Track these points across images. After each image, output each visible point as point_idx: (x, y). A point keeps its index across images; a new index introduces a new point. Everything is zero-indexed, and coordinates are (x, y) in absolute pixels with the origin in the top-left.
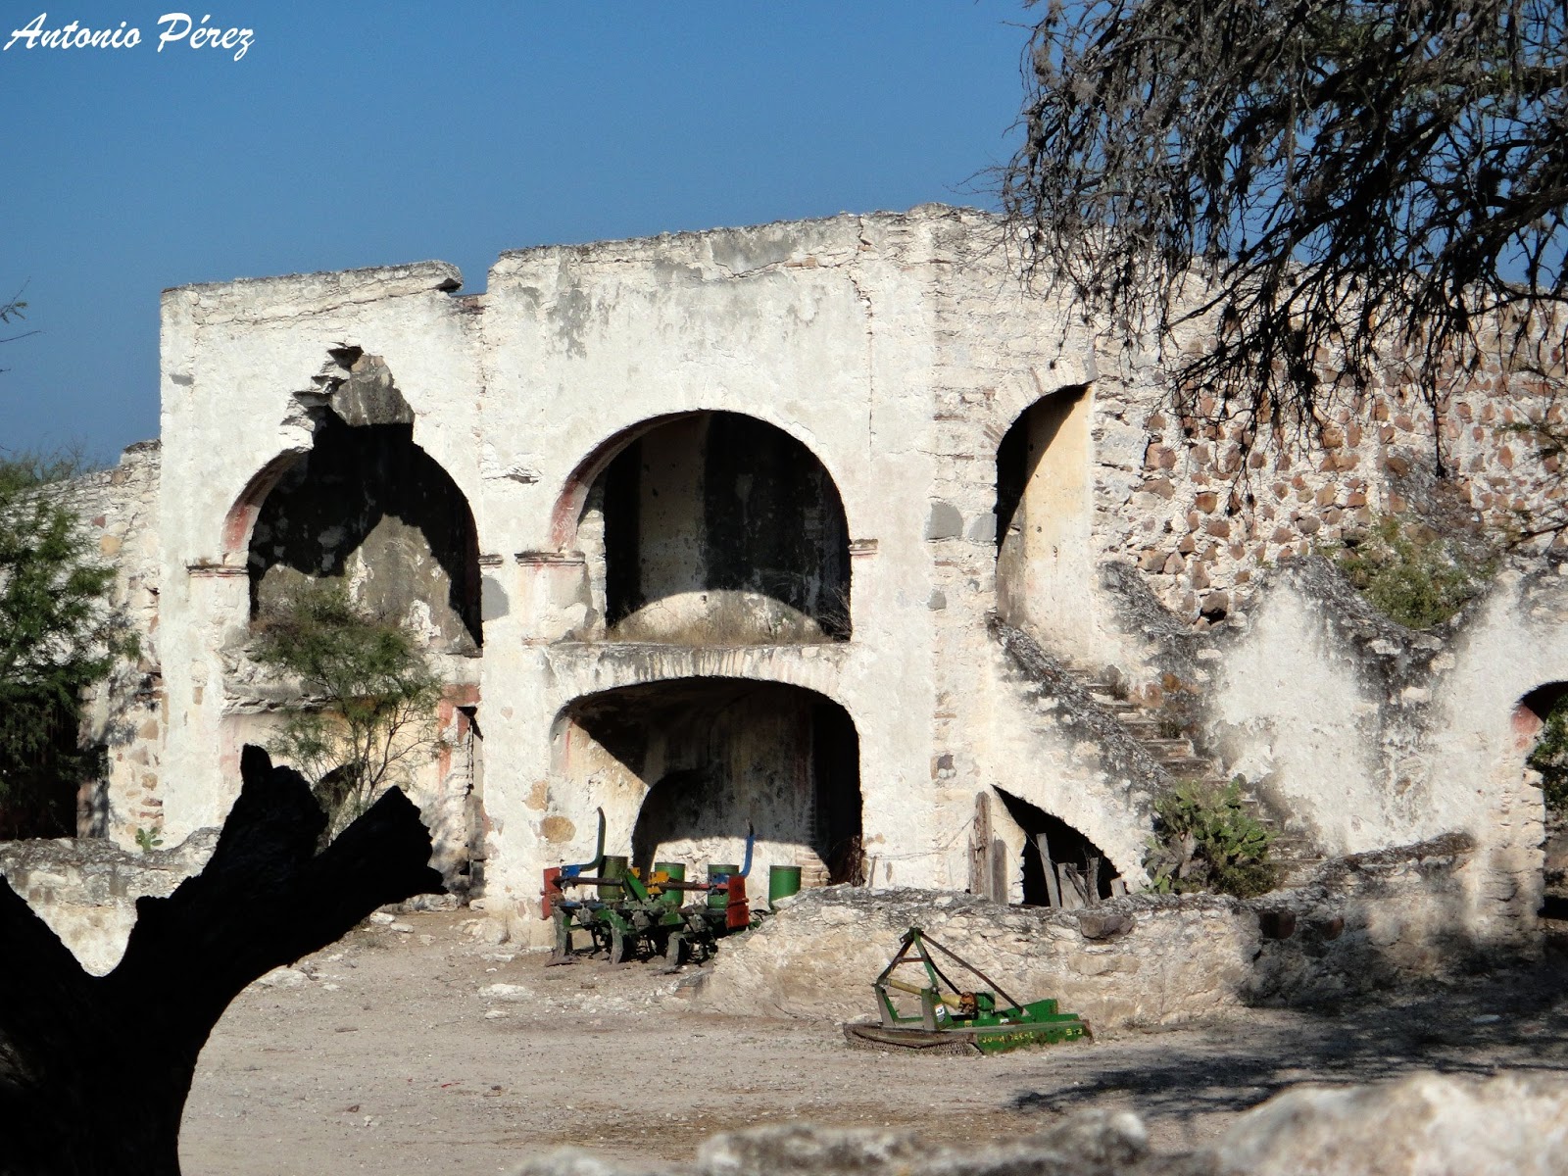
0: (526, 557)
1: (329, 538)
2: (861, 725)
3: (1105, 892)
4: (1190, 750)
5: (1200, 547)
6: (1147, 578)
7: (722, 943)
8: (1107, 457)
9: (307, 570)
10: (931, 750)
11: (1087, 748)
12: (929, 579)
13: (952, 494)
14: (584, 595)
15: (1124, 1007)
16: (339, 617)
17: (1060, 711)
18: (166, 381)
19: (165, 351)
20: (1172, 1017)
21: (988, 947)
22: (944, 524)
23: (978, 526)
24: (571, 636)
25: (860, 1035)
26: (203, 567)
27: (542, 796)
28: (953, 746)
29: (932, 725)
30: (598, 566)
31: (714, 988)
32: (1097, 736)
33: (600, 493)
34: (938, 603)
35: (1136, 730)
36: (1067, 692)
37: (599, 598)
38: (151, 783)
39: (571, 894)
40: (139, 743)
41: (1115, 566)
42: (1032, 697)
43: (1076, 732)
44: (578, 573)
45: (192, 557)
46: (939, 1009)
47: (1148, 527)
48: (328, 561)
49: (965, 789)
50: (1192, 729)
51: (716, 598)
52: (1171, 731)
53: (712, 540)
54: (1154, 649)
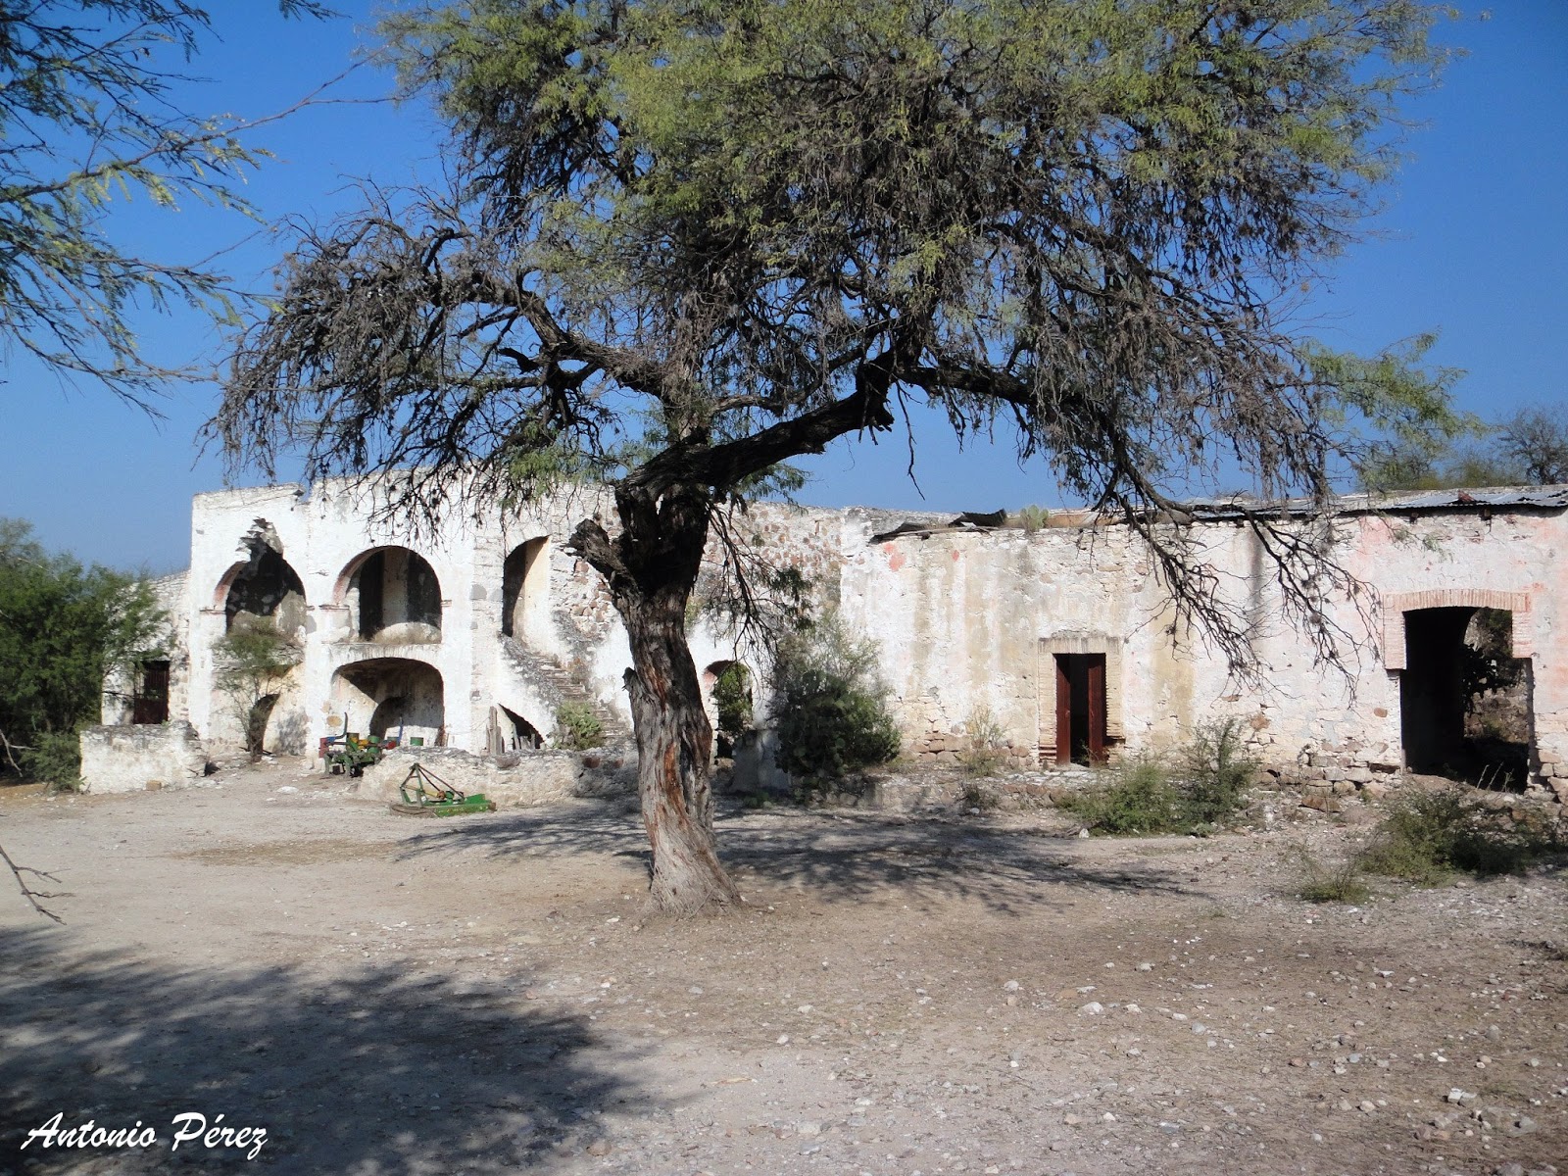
0: (323, 607)
1: (267, 599)
2: (444, 678)
3: (538, 747)
4: (583, 689)
5: (600, 605)
6: (573, 617)
7: (365, 770)
8: (556, 567)
9: (255, 612)
10: (470, 688)
11: (533, 688)
12: (470, 616)
13: (482, 581)
14: (348, 623)
15: (514, 797)
16: (272, 633)
17: (524, 672)
18: (194, 533)
19: (194, 520)
20: (538, 802)
21: (463, 771)
22: (478, 593)
23: (494, 594)
24: (342, 640)
25: (396, 809)
26: (205, 611)
27: (328, 707)
28: (480, 687)
29: (471, 678)
30: (355, 611)
31: (361, 789)
32: (537, 683)
33: (357, 580)
34: (474, 627)
35: (560, 681)
36: (527, 664)
37: (356, 624)
38: (184, 701)
39: (332, 748)
40: (181, 684)
41: (559, 612)
42: (513, 666)
43: (529, 681)
44: (346, 613)
45: (202, 607)
46: (423, 799)
47: (575, 596)
48: (266, 609)
49: (484, 706)
50: (584, 680)
51: (411, 625)
52: (576, 681)
53: (410, 601)
54: (571, 647)
